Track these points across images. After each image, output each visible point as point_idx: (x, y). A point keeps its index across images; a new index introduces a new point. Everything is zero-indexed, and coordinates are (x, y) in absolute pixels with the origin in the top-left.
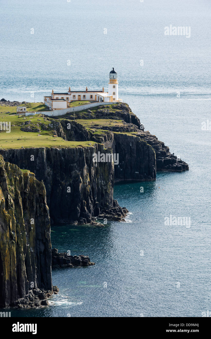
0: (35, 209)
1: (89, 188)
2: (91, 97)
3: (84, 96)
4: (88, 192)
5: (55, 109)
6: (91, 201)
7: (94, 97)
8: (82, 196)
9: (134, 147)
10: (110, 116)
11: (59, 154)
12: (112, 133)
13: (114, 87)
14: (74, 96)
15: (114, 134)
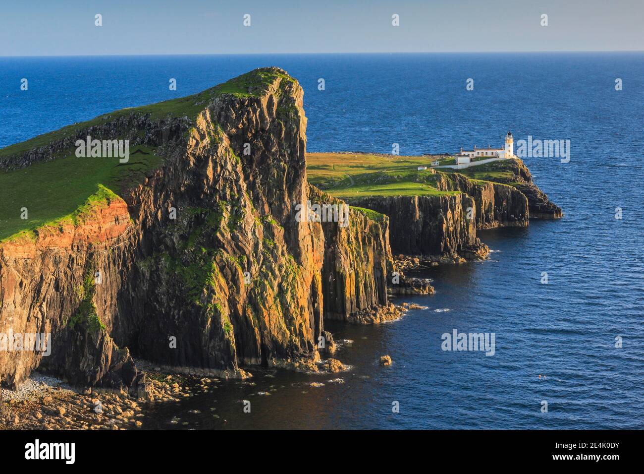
0: (372, 245)
1: (451, 229)
2: (492, 153)
3: (487, 153)
4: (451, 231)
5: (460, 163)
6: (454, 239)
7: (494, 153)
8: (445, 234)
9: (510, 196)
10: (504, 169)
11: (428, 201)
12: (491, 184)
13: (509, 146)
14: (478, 153)
15: (494, 185)
